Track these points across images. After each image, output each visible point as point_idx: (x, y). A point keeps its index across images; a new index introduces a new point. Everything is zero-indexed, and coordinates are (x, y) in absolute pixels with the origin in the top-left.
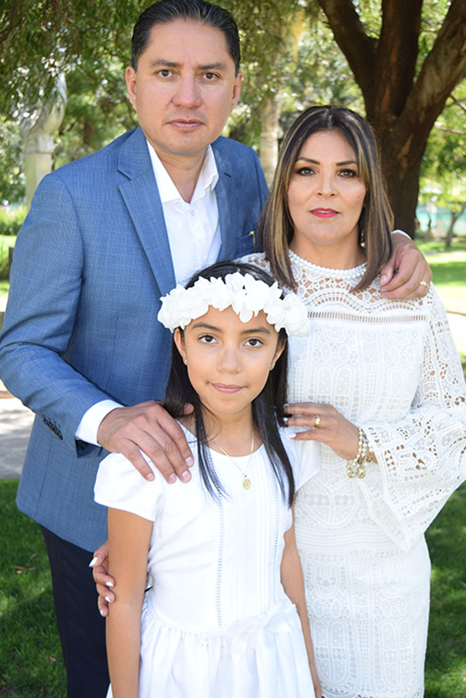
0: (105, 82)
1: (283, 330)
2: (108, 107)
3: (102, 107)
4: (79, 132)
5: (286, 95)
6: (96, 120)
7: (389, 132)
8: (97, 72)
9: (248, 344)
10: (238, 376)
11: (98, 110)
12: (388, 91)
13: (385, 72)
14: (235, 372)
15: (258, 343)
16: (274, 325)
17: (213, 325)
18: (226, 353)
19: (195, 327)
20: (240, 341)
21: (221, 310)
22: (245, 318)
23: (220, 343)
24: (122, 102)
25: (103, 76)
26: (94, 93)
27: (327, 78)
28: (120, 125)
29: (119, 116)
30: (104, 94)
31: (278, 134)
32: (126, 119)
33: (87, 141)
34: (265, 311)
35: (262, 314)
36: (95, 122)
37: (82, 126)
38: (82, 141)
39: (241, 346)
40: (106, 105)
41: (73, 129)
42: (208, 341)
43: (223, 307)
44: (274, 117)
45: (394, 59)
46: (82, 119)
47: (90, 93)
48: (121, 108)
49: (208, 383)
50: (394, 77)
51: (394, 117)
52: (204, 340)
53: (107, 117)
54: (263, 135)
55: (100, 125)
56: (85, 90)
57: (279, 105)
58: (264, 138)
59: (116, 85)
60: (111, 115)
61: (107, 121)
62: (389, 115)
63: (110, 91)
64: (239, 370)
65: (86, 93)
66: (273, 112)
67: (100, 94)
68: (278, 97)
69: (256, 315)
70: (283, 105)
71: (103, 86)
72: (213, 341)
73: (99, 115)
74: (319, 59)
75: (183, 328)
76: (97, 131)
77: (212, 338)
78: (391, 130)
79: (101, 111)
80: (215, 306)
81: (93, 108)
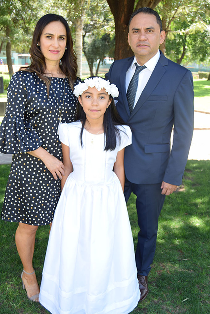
0: (14, 11)
1: (110, 95)
2: (16, 21)
3: (13, 21)
4: (5, 31)
5: (85, 17)
6: (11, 26)
7: (124, 32)
8: (11, 7)
9: (100, 98)
10: (98, 107)
11: (12, 22)
12: (123, 16)
13: (122, 8)
14: (97, 106)
15: (103, 98)
16: (108, 93)
17: (90, 92)
18: (94, 100)
19: (85, 93)
20: (98, 97)
21: (92, 88)
22: (99, 90)
23: (92, 98)
24: (21, 19)
25: (14, 8)
26: (10, 15)
27: (101, 11)
28: (21, 28)
29: (20, 25)
30: (14, 16)
31: (83, 33)
32: (23, 26)
33: (7, 34)
34: (105, 88)
35: (104, 89)
36: (11, 27)
37: (6, 29)
38: (6, 35)
39: (98, 98)
40: (15, 21)
41: (2, 30)
42: (89, 97)
43: (92, 86)
44: (81, 26)
45: (125, 3)
46: (5, 26)
47: (8, 15)
48: (21, 22)
49: (89, 110)
50: (125, 10)
51: (125, 26)
52: (87, 97)
53: (15, 25)
54: (77, 33)
55: (13, 28)
56: (6, 14)
57: (83, 22)
58: (77, 35)
59: (19, 13)
60: (17, 24)
61: (16, 27)
62: (124, 25)
63: (17, 15)
64: (98, 105)
65: (7, 15)
66: (81, 24)
67: (12, 16)
68: (82, 18)
69: (102, 89)
70: (85, 22)
71: (14, 13)
72: (90, 97)
73: (12, 24)
74: (98, 3)
75: (81, 95)
76: (12, 30)
77: (90, 96)
78: (124, 31)
79: (13, 23)
80: (90, 87)
81: (10, 21)
